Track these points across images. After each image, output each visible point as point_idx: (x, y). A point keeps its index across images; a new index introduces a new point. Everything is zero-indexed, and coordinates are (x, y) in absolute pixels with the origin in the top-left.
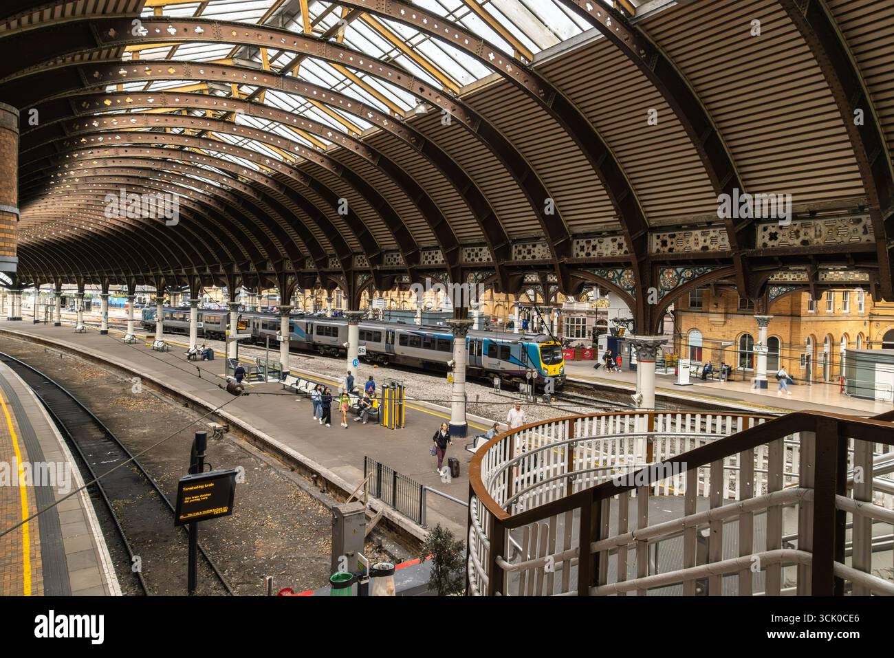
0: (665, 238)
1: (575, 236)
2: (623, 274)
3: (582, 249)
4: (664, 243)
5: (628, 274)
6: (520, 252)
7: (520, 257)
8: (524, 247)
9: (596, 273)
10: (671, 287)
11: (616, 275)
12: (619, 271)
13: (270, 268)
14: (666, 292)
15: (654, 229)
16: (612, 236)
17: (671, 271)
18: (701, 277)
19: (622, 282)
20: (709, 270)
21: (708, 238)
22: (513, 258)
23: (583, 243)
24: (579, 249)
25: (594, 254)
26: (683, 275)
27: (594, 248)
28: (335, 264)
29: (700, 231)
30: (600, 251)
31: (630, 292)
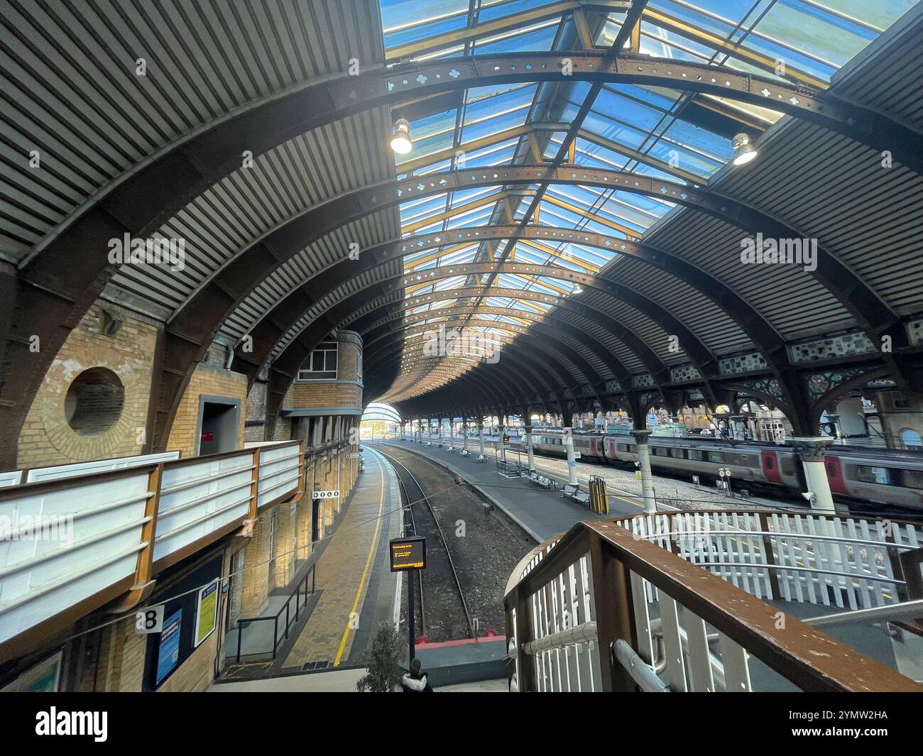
0: (805, 349)
1: (720, 357)
2: (771, 384)
3: (728, 366)
4: (806, 352)
5: (775, 383)
6: (677, 375)
7: (678, 378)
8: (680, 371)
9: (745, 385)
10: (823, 391)
11: (764, 385)
12: (766, 382)
13: (518, 403)
14: (819, 396)
15: (791, 343)
16: (753, 353)
17: (818, 376)
18: (853, 379)
19: (770, 390)
20: (861, 372)
21: (851, 343)
22: (673, 380)
23: (728, 361)
24: (725, 367)
25: (739, 370)
26: (833, 379)
27: (739, 365)
28: (553, 397)
29: (842, 337)
30: (744, 366)
31: (780, 399)
